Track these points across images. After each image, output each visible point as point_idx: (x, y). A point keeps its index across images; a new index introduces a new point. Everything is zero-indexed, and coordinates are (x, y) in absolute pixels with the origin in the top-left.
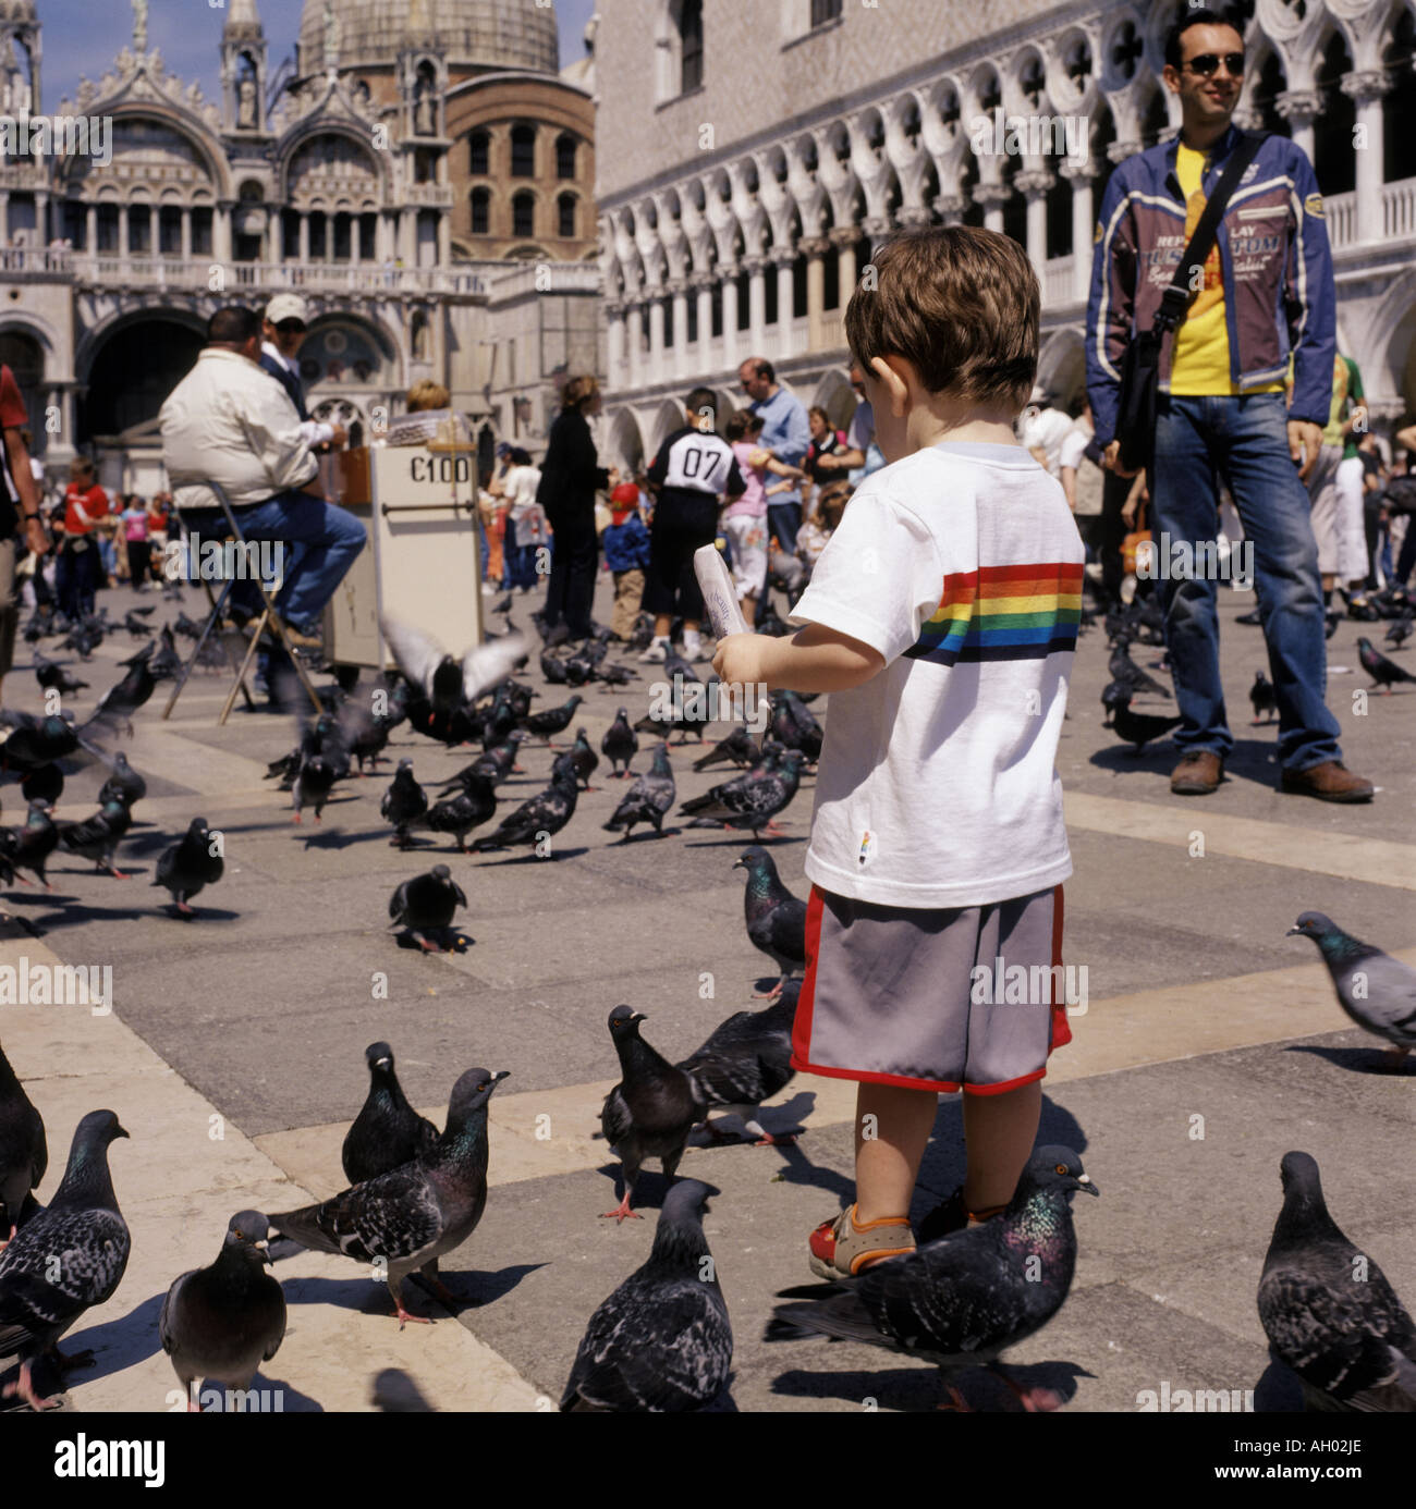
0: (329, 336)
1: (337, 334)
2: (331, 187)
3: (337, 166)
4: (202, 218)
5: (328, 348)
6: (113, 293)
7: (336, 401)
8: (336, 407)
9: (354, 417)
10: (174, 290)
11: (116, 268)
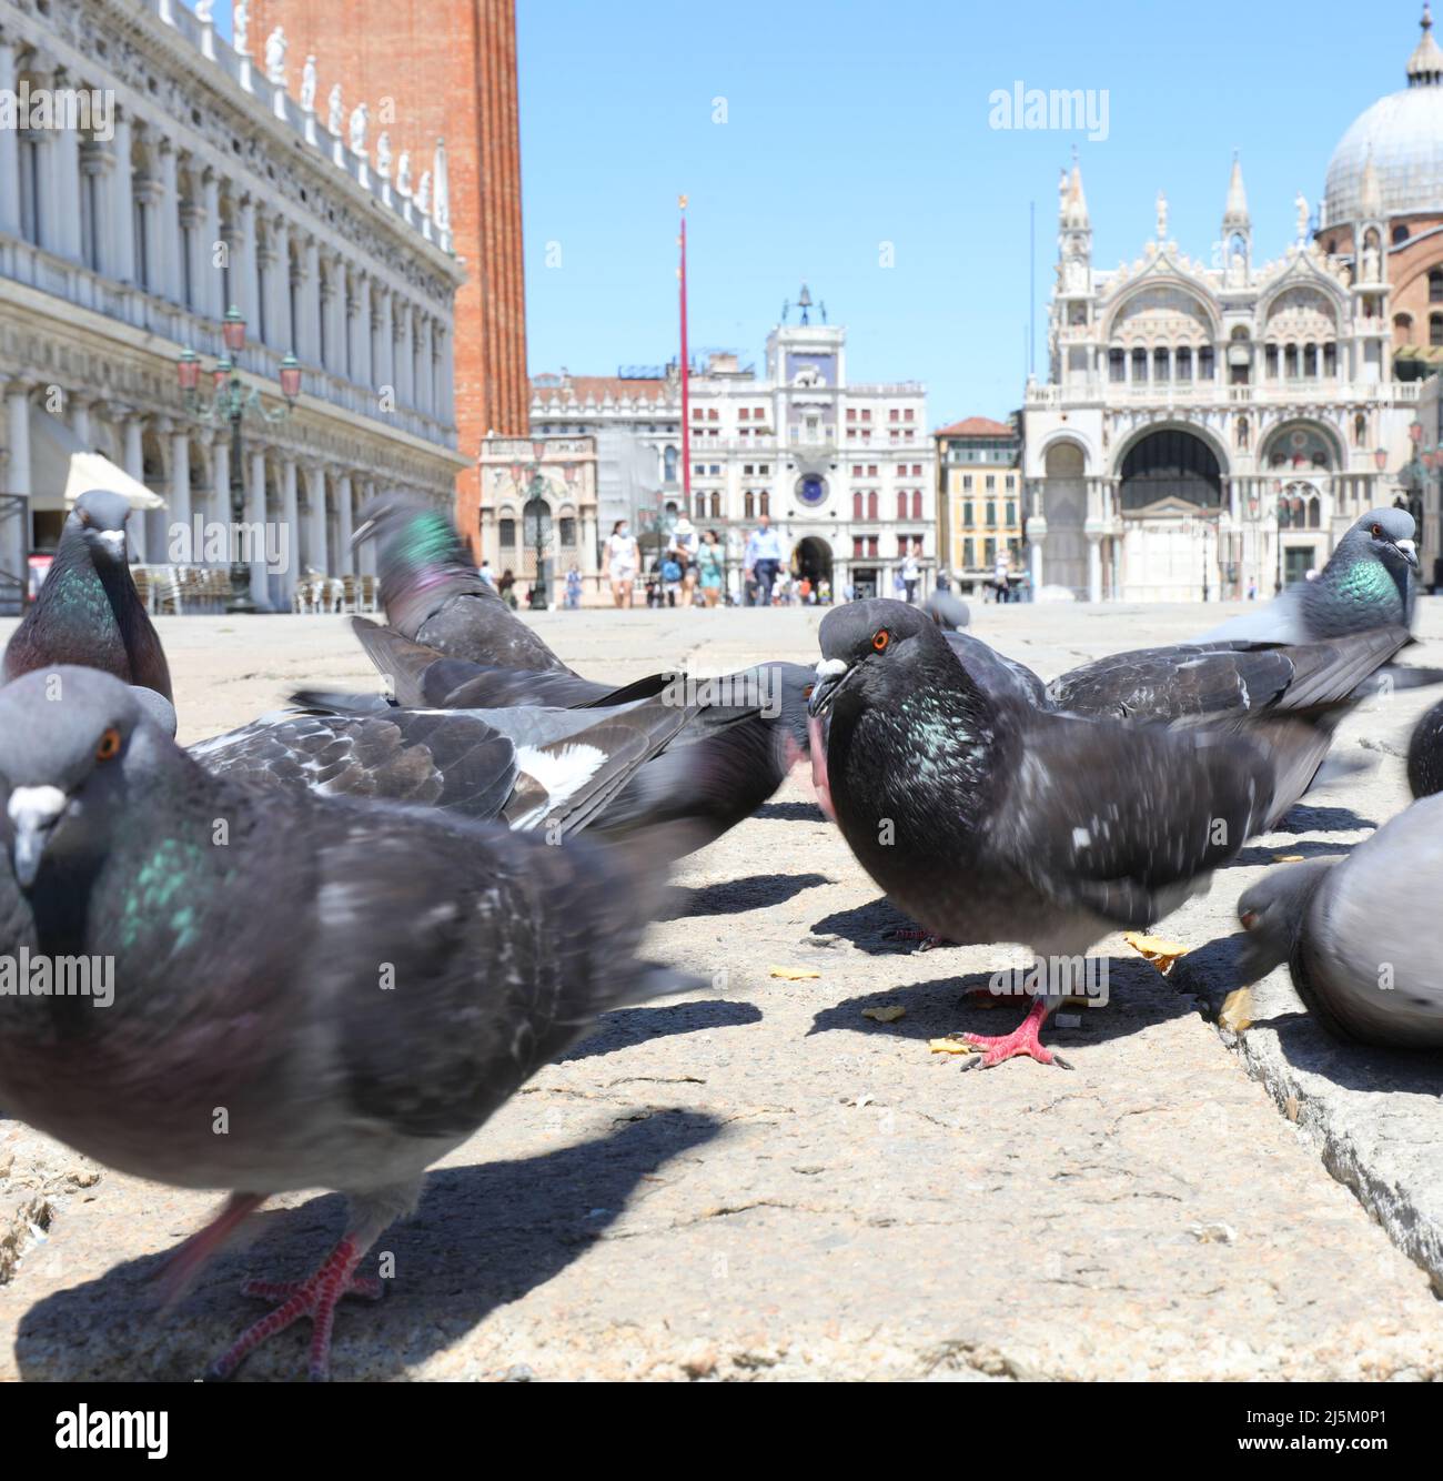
0: (1294, 435)
1: (1300, 433)
2: (1301, 326)
3: (1306, 311)
4: (1207, 355)
5: (1294, 444)
6: (1134, 413)
7: (1299, 482)
8: (1299, 487)
9: (1313, 494)
10: (1179, 408)
11: (1144, 393)
